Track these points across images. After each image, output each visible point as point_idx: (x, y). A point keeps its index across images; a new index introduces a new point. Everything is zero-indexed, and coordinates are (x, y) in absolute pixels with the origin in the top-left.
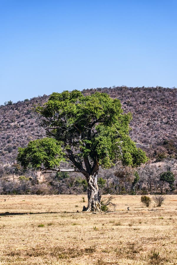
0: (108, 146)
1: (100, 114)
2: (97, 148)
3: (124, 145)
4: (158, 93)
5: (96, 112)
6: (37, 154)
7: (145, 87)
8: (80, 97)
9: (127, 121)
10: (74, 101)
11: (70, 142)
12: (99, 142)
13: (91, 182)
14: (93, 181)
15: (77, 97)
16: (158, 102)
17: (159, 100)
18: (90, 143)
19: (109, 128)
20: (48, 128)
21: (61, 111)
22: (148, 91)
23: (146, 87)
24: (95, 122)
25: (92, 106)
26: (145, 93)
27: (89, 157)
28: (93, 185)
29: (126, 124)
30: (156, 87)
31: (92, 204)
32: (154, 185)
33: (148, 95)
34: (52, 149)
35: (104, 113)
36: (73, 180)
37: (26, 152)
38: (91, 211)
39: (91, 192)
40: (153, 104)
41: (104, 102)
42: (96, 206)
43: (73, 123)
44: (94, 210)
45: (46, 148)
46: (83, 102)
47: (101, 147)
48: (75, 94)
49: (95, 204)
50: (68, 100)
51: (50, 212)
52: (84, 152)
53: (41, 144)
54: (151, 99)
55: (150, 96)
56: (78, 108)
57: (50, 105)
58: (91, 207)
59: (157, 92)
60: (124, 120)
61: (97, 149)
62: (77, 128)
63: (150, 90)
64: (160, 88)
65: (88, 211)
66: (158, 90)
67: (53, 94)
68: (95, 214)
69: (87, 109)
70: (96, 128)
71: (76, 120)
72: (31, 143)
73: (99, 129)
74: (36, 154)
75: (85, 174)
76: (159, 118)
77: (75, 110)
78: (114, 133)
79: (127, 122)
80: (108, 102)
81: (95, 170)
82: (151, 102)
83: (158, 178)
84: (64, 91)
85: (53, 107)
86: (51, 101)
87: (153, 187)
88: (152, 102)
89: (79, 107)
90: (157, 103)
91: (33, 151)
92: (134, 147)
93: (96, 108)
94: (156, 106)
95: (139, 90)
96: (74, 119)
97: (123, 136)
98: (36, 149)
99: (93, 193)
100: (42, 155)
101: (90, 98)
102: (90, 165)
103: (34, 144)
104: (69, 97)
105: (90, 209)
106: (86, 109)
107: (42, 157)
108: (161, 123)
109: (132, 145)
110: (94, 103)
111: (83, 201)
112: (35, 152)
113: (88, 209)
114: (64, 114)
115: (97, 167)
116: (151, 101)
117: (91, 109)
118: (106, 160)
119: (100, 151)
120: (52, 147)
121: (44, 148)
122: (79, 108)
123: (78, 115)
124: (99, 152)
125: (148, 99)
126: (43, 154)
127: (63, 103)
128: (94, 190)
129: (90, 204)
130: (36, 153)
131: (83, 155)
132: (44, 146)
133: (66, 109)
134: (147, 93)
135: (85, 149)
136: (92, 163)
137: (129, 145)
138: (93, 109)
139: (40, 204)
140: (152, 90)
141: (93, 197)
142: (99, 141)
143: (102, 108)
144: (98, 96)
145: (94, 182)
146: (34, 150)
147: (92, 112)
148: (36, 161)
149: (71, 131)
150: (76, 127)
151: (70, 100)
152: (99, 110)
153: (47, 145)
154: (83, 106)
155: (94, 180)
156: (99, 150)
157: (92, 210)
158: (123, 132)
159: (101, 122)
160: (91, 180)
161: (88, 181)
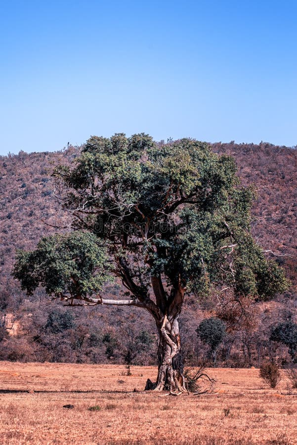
0: (205, 254)
1: (191, 185)
2: (184, 256)
3: (239, 252)
4: (264, 158)
5: (183, 181)
6: (58, 265)
7: (235, 143)
8: (149, 148)
9: (248, 201)
10: (136, 157)
11: (124, 243)
12: (186, 245)
13: (166, 328)
14: (169, 326)
15: (142, 148)
16: (262, 176)
17: (265, 171)
18: (168, 245)
19: (209, 215)
20: (79, 211)
21: (108, 176)
22: (242, 152)
23: (238, 144)
24: (178, 203)
25: (177, 167)
26: (235, 155)
27: (163, 276)
28: (170, 336)
29: (245, 209)
30: (258, 144)
31: (167, 375)
32: (255, 351)
33: (242, 161)
34: (88, 255)
35: (200, 184)
36: (85, 334)
37: (32, 258)
38: (163, 389)
39: (166, 349)
40: (252, 180)
41: (200, 160)
42: (174, 380)
43: (135, 203)
44: (170, 389)
45: (76, 252)
46: (156, 158)
47: (192, 255)
48: (138, 141)
49: (173, 376)
50: (124, 154)
51: (70, 390)
52: (155, 265)
53: (65, 243)
54: (247, 170)
55: (245, 163)
56: (145, 170)
57: (87, 163)
58: (163, 382)
59: (261, 154)
60: (240, 201)
61: (184, 259)
62: (141, 213)
63: (247, 149)
64: (267, 145)
65: (157, 389)
66: (262, 151)
67: (92, 140)
68: (175, 395)
69: (166, 174)
70: (182, 214)
71: (140, 196)
72: (45, 240)
73: (187, 216)
74: (54, 265)
75: (153, 312)
76: (264, 210)
77: (139, 176)
78: (218, 225)
79: (248, 204)
80: (209, 161)
81: (175, 303)
82: (248, 176)
83: (265, 334)
84: (116, 134)
85: (92, 166)
86: (88, 153)
87: (254, 353)
88: (250, 176)
89: (147, 169)
90: (261, 178)
91: (48, 258)
92: (261, 258)
93: (184, 172)
94: (259, 183)
95: (223, 149)
96: (135, 193)
97: (238, 233)
98: (56, 254)
99: (169, 352)
100: (67, 267)
101: (171, 150)
102: (165, 293)
103: (51, 243)
104: (126, 147)
105: (163, 386)
106: (163, 173)
107: (68, 272)
108: (268, 220)
109: (257, 253)
110: (179, 161)
111: (126, 374)
112: (53, 260)
113: (159, 387)
114: (114, 182)
115: (178, 298)
116: (248, 173)
117: (173, 173)
118: (200, 284)
119: (188, 263)
120: (89, 251)
121: (72, 253)
122: (148, 171)
123: (146, 185)
124: (186, 265)
125: (242, 168)
126: (69, 265)
127: (113, 159)
128: (171, 347)
129: (163, 376)
130: (56, 263)
131: (152, 270)
132: (72, 248)
133: (120, 173)
134: (240, 157)
135: (156, 259)
136: (168, 289)
137: (250, 252)
138: (177, 174)
139: (37, 377)
140: (250, 150)
141: (170, 360)
142: (189, 242)
143: (196, 172)
144: (188, 146)
145: (171, 329)
146: (51, 255)
147: (176, 180)
148: (53, 280)
149: (128, 219)
150: (139, 211)
151: (128, 153)
152: (189, 176)
153: (78, 245)
154: (156, 167)
155: (172, 324)
156: (186, 260)
157: (166, 389)
158: (238, 225)
159: (191, 202)
160: (166, 325)
161: (159, 325)
